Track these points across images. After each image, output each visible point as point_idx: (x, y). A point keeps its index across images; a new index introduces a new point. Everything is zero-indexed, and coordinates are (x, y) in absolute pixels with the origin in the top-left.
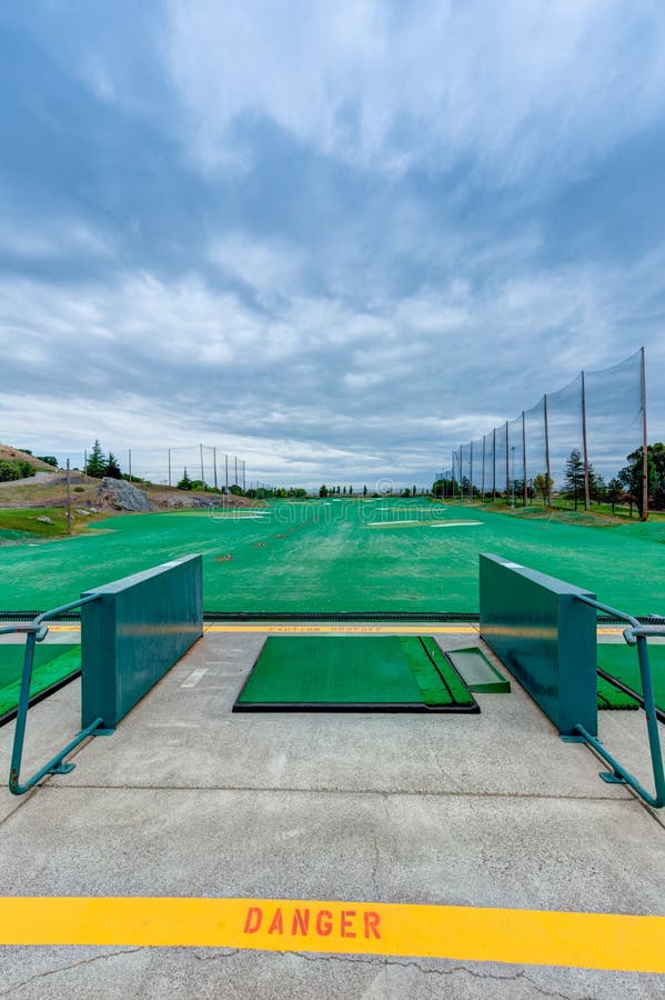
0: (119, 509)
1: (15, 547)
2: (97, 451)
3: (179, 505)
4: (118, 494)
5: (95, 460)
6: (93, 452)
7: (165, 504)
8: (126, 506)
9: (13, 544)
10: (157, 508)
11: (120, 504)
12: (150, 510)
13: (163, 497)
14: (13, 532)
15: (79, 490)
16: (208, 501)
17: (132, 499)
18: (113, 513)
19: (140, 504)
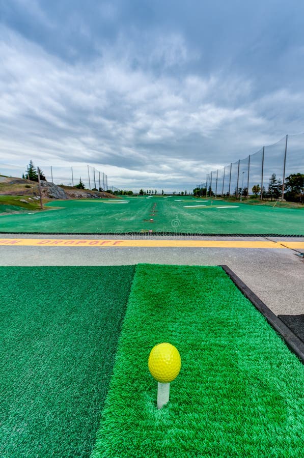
0: (51, 197)
1: (20, 215)
2: (32, 166)
3: (80, 197)
4: (50, 190)
5: (31, 171)
6: (29, 167)
7: (73, 196)
8: (55, 196)
9: (17, 213)
10: (70, 198)
11: (52, 195)
12: (67, 199)
13: (71, 192)
14: (14, 207)
15: (27, 187)
16: (94, 195)
17: (58, 193)
18: (48, 199)
19: (62, 195)
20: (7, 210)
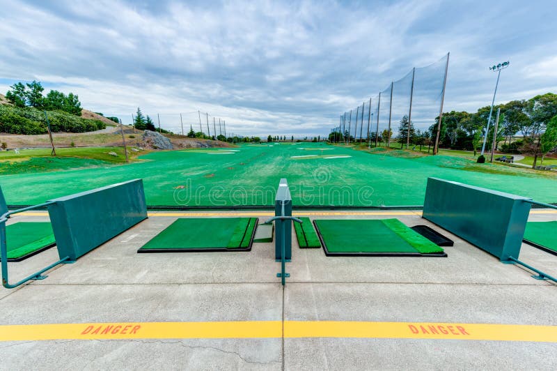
0: (155, 148)
1: (97, 169)
2: (139, 115)
3: (189, 146)
4: (154, 140)
5: (139, 119)
6: (137, 115)
7: (181, 146)
8: (159, 146)
9: (96, 167)
10: (176, 148)
11: (156, 145)
12: (173, 149)
13: (179, 141)
14: (96, 161)
15: (131, 137)
16: (205, 144)
17: (162, 143)
18: (152, 150)
19: (167, 145)
20: (86, 164)
